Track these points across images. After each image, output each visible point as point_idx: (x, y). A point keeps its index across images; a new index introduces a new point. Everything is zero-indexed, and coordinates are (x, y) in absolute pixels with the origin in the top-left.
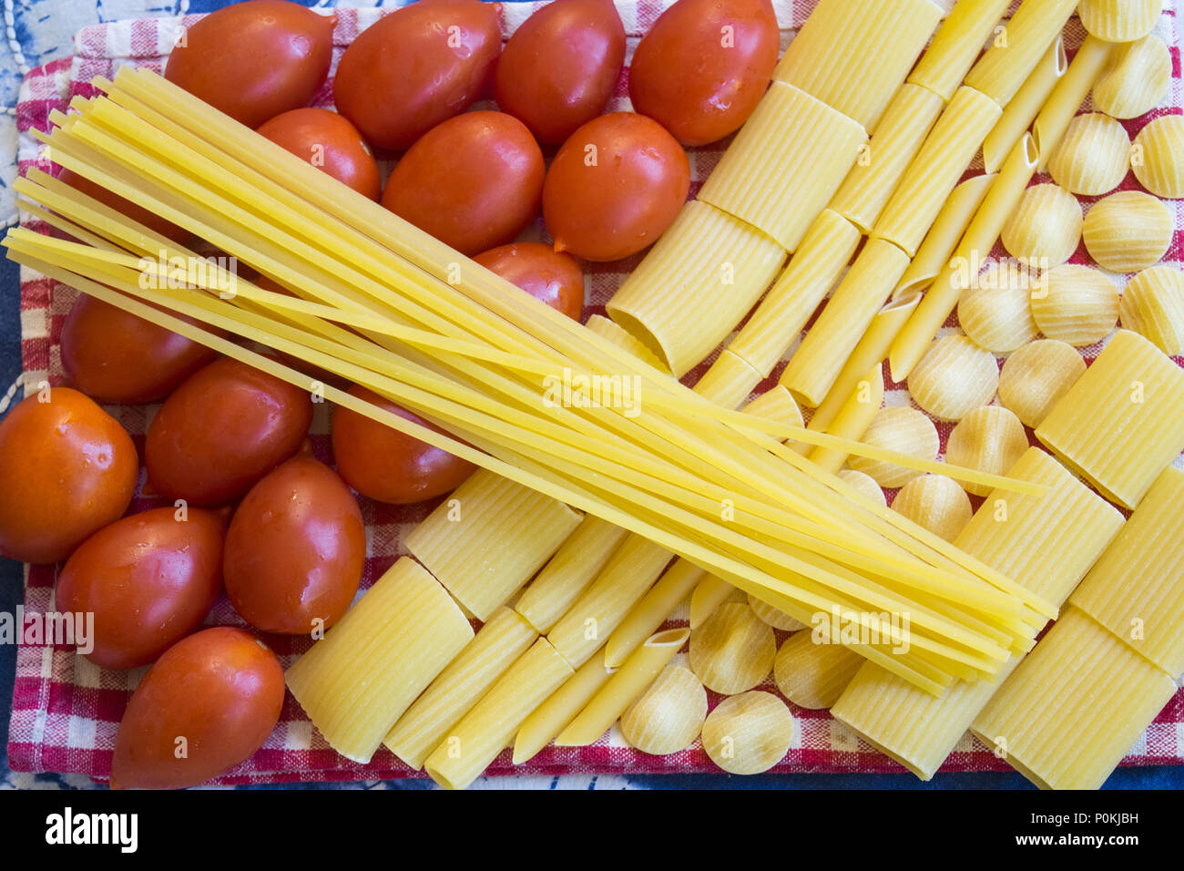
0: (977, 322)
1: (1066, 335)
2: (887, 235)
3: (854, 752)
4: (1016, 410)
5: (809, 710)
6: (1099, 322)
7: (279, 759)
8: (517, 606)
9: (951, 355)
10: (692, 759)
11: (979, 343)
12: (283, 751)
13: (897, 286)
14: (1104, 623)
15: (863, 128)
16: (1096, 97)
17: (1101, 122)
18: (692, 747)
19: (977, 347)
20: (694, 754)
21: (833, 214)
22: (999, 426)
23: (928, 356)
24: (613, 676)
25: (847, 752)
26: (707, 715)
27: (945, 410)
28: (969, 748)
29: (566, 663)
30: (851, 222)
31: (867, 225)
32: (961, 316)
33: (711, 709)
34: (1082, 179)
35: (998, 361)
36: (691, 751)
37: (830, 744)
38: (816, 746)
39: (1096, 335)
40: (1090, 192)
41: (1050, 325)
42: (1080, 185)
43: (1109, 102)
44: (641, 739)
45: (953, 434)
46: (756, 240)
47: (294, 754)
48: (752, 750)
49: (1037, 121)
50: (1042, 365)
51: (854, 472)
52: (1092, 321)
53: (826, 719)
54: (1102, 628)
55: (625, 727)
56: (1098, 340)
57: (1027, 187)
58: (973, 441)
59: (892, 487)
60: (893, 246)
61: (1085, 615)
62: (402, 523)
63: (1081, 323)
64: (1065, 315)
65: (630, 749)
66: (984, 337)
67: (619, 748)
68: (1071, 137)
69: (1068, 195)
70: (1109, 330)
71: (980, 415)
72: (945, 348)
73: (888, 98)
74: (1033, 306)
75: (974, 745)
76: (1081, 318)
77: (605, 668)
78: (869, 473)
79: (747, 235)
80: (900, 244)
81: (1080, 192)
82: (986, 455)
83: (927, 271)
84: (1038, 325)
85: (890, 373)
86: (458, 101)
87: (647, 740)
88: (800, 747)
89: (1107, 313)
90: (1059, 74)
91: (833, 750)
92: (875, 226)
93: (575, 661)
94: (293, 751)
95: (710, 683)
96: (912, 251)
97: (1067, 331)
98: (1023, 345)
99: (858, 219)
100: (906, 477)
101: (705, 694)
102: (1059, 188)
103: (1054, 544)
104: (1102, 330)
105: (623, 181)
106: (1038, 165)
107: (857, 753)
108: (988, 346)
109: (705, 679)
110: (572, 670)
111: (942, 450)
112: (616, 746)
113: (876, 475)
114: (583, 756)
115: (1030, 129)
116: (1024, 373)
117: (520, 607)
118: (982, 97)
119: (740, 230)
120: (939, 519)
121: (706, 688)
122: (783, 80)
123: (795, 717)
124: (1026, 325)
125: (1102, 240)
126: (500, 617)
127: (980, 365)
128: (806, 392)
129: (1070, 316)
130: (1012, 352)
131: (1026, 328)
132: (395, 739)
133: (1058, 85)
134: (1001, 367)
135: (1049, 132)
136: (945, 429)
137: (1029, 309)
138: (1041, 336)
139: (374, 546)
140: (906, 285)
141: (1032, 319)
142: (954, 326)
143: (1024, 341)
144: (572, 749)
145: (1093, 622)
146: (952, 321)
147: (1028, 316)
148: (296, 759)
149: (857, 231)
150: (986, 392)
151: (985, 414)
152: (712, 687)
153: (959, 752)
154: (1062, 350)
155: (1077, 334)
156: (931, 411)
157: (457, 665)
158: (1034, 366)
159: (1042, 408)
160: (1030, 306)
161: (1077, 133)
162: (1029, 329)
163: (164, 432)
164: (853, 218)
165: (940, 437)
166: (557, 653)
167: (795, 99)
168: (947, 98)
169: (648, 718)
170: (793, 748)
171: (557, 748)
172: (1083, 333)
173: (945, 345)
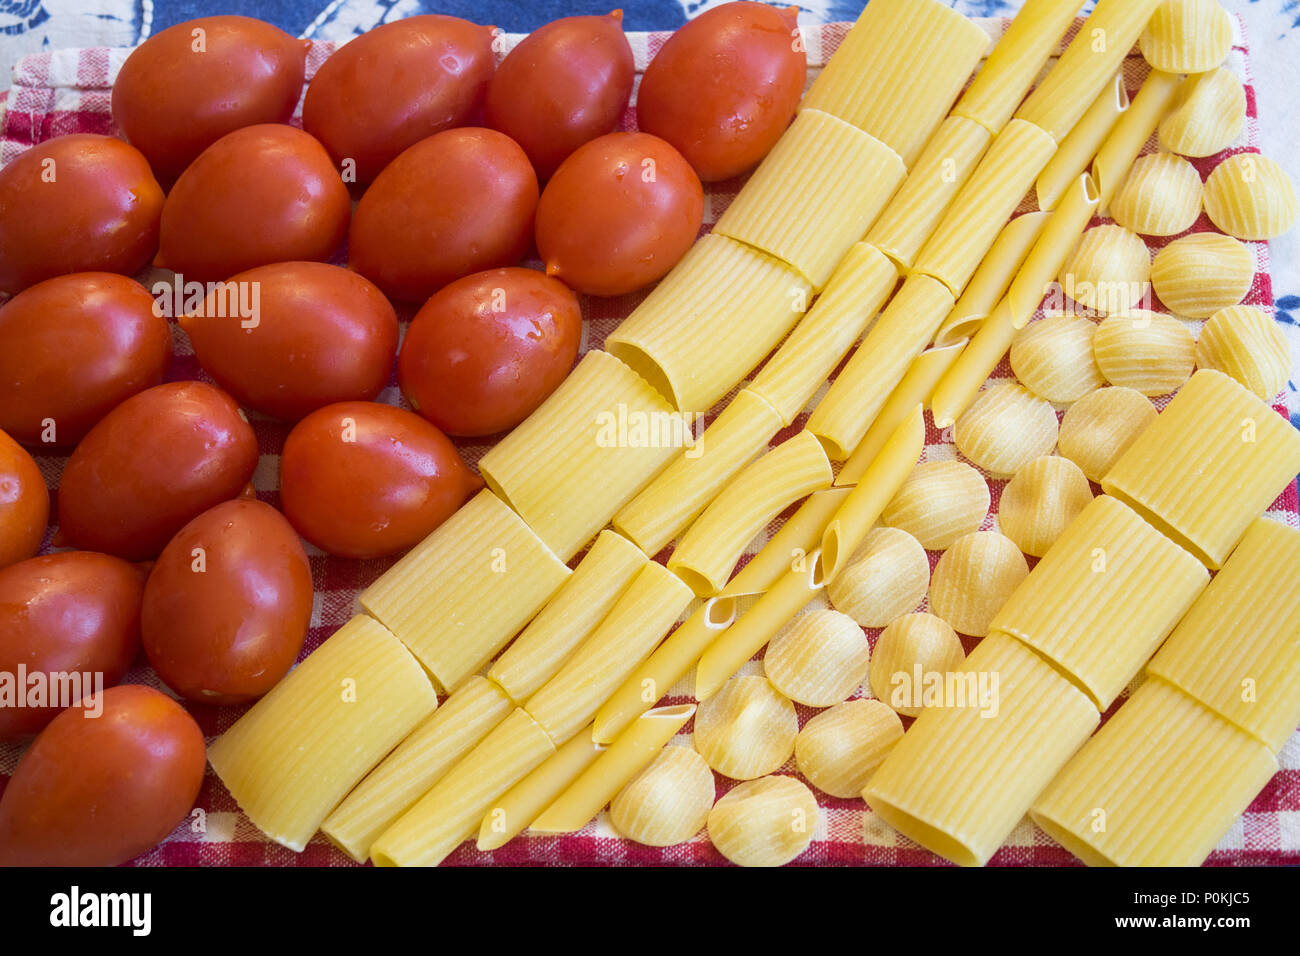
0: (1031, 366)
1: (1135, 382)
2: (929, 268)
3: (892, 847)
4: (1079, 460)
5: (837, 799)
6: (1173, 368)
7: (194, 852)
8: (489, 674)
9: (1003, 403)
10: (696, 853)
11: (1034, 390)
12: (199, 844)
13: (940, 328)
14: (1188, 689)
15: (900, 159)
16: (1162, 134)
17: (1168, 161)
18: (696, 840)
19: (1032, 395)
20: (697, 847)
21: (868, 246)
22: (1060, 479)
23: (976, 406)
24: (602, 753)
25: (883, 847)
26: (715, 801)
27: (995, 462)
28: (1028, 841)
29: (545, 735)
30: (889, 257)
31: (905, 259)
32: (1013, 361)
33: (719, 796)
34: (1149, 217)
35: (1057, 413)
36: (694, 843)
37: (862, 838)
38: (845, 838)
39: (1170, 382)
40: (1158, 232)
41: (1116, 370)
42: (1146, 225)
43: (1177, 137)
44: (634, 826)
45: (1007, 489)
46: (778, 272)
47: (212, 847)
48: (769, 838)
49: (1097, 160)
50: (1107, 413)
51: (891, 529)
52: (1165, 367)
53: (858, 810)
54: (1186, 696)
55: (614, 813)
56: (1172, 389)
57: (1086, 230)
58: (1029, 494)
59: (936, 549)
60: (936, 281)
61: (1165, 682)
62: (357, 589)
63: (1151, 368)
64: (1133, 357)
65: (620, 839)
66: (1041, 382)
67: (606, 839)
68: (1135, 177)
69: (1134, 236)
70: (1185, 379)
71: (1037, 466)
72: (995, 397)
73: (929, 130)
74: (1096, 350)
75: (1036, 838)
76: (1153, 362)
77: (593, 743)
78: (910, 530)
79: (768, 266)
80: (944, 280)
81: (1146, 231)
82: (1045, 506)
83: (974, 311)
84: (1104, 372)
85: (932, 417)
86: (443, 121)
87: (641, 825)
88: (826, 838)
89: (1183, 358)
90: (1120, 110)
91: (866, 844)
92: (915, 261)
93: (557, 734)
94: (211, 844)
95: (718, 763)
96: (958, 288)
97: (1135, 377)
98: (1087, 394)
99: (895, 252)
100: (952, 536)
101: (712, 778)
102: (1124, 229)
103: (1126, 596)
104: (1176, 378)
105: (627, 192)
106: (1099, 204)
107: (895, 848)
108: (1045, 394)
109: (712, 759)
110: (553, 746)
111: (994, 508)
112: (603, 837)
113: (916, 533)
114: (563, 848)
115: (1089, 168)
116: (1086, 424)
117: (493, 673)
118: (1034, 128)
119: (760, 262)
120: (991, 578)
121: (713, 771)
122: (811, 107)
123: (821, 806)
124: (1088, 372)
125: (1174, 281)
126: (469, 685)
127: (1036, 414)
128: (835, 437)
129: (1139, 358)
130: (1075, 402)
131: (1089, 375)
132: (336, 819)
133: (1119, 122)
134: (1060, 420)
135: (1110, 171)
136: (996, 486)
137: (1092, 353)
138: (1106, 384)
139: (323, 614)
140: (950, 326)
141: (1095, 365)
142: (1006, 377)
143: (1087, 390)
144: (551, 839)
145: (1175, 689)
146: (1004, 369)
147: (1090, 362)
148: (215, 853)
149: (893, 267)
150: (1043, 444)
151: (1043, 464)
152: (721, 770)
153: (1018, 846)
154: (1130, 397)
155: (1149, 381)
156: (980, 463)
157: (415, 736)
158: (1098, 415)
159: (1109, 459)
160: (1093, 351)
161: (1142, 173)
162: (1093, 377)
163: (82, 463)
164: (889, 252)
165: (991, 491)
166: (535, 723)
167: (823, 124)
168: (995, 131)
169: (643, 798)
170: (817, 840)
171: (533, 838)
172: (1155, 381)
173: (995, 395)
